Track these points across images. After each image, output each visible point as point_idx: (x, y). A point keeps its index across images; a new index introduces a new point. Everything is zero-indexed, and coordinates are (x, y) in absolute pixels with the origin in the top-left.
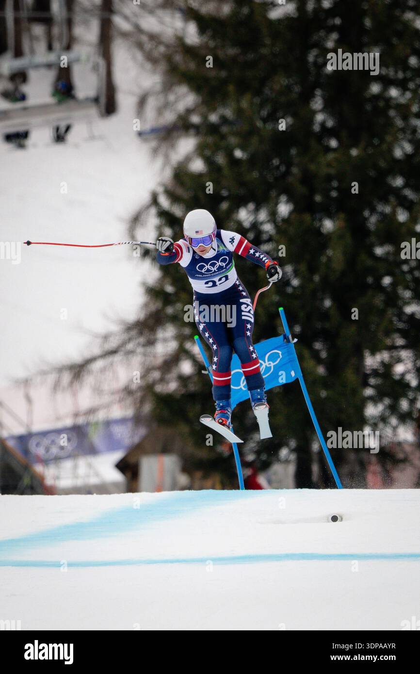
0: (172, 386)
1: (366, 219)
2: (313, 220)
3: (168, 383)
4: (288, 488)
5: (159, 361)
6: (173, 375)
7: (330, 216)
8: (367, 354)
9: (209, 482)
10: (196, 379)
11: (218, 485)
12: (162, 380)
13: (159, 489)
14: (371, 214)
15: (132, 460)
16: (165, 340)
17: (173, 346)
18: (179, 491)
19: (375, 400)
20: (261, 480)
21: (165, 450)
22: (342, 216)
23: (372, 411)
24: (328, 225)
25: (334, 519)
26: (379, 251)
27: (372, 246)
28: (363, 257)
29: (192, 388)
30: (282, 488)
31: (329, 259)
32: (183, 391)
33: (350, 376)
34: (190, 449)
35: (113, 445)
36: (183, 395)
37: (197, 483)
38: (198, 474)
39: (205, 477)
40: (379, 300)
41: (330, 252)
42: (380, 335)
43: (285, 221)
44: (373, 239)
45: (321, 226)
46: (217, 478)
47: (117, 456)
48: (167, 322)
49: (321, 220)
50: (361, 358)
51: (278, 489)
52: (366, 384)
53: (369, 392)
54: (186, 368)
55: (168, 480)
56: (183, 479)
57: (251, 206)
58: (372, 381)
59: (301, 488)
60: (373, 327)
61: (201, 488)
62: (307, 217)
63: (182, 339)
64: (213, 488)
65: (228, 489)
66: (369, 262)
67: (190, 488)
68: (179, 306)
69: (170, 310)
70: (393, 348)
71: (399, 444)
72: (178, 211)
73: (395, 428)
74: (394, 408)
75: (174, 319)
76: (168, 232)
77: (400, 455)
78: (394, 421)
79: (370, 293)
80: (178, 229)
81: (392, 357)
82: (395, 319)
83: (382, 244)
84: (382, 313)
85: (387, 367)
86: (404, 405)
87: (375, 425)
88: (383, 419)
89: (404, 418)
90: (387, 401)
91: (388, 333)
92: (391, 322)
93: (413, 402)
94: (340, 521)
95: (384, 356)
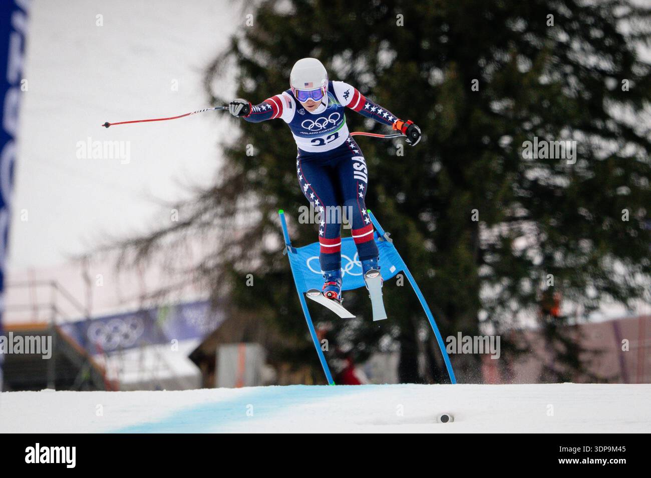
0: (255, 264)
1: (482, 69)
2: (420, 69)
3: (250, 260)
4: (390, 383)
5: (240, 234)
6: (256, 251)
7: (440, 66)
8: (483, 228)
9: (298, 376)
11: (309, 379)
12: (243, 257)
13: (240, 384)
14: (487, 64)
15: (208, 350)
16: (247, 210)
17: (256, 217)
18: (263, 387)
19: (492, 280)
21: (247, 339)
22: (453, 65)
23: (488, 293)
24: (437, 76)
25: (445, 419)
26: (497, 106)
27: (489, 100)
28: (478, 113)
29: (278, 266)
31: (439, 116)
32: (268, 270)
33: (463, 252)
34: (277, 337)
35: (185, 333)
36: (267, 275)
37: (284, 378)
38: (285, 367)
39: (293, 370)
40: (496, 164)
41: (439, 108)
42: (498, 204)
43: (387, 71)
44: (490, 92)
45: (429, 76)
46: (307, 371)
47: (191, 345)
48: (248, 189)
49: (428, 70)
50: (476, 231)
51: (378, 383)
52: (481, 262)
53: (485, 271)
54: (272, 242)
55: (250, 375)
56: (268, 373)
57: (347, 54)
58: (489, 258)
60: (490, 196)
61: (289, 383)
62: (412, 67)
63: (266, 209)
64: (303, 382)
65: (321, 384)
66: (485, 120)
67: (276, 383)
68: (263, 171)
69: (252, 175)
70: (512, 219)
71: (520, 332)
72: (262, 59)
73: (515, 313)
74: (513, 290)
75: (257, 185)
76: (250, 85)
77: (522, 345)
78: (514, 305)
79: (486, 154)
80: (261, 80)
81: (511, 230)
82: (515, 186)
83: (500, 98)
84: (500, 179)
85: (506, 242)
86: (526, 286)
87: (492, 310)
88: (502, 302)
89: (526, 301)
90: (506, 281)
91: (507, 202)
92: (511, 189)
93: (536, 282)
94: (451, 422)
95: (503, 229)
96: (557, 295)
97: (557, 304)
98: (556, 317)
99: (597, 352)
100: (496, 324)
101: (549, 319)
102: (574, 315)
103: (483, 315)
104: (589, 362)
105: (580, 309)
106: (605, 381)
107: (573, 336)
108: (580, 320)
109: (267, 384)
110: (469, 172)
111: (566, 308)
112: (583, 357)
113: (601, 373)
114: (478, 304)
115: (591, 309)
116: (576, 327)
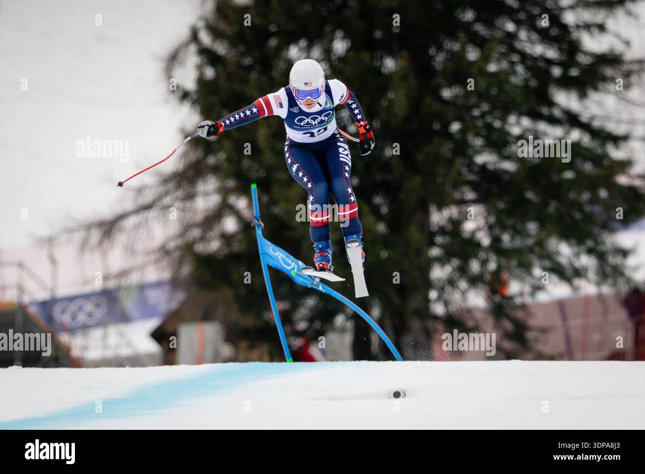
0: (214, 245)
1: (432, 58)
2: (373, 59)
3: (209, 241)
4: (344, 360)
5: (199, 217)
6: (215, 233)
7: (392, 54)
8: (433, 209)
9: (255, 353)
10: (240, 237)
11: (266, 356)
12: (203, 239)
13: (199, 361)
14: (438, 52)
15: (169, 328)
16: (206, 194)
17: (214, 200)
18: (222, 364)
19: (442, 261)
20: (314, 351)
21: (206, 317)
22: (405, 54)
23: (438, 273)
24: (389, 64)
25: (397, 395)
26: (447, 93)
27: (439, 88)
28: (429, 100)
29: (237, 247)
30: (337, 361)
31: (391, 102)
32: (226, 251)
33: (414, 234)
34: (235, 316)
35: (147, 312)
36: (226, 256)
37: (242, 355)
38: (243, 345)
39: (252, 347)
40: (446, 149)
41: (391, 95)
42: (448, 188)
43: (341, 59)
44: (439, 80)
45: (382, 65)
46: (264, 349)
47: (153, 324)
48: (208, 173)
49: (381, 59)
50: (427, 214)
51: (333, 361)
52: (432, 244)
53: (435, 252)
54: (230, 225)
55: (209, 352)
56: (227, 350)
57: (303, 43)
58: (439, 240)
59: (360, 360)
60: (439, 180)
61: (246, 360)
62: (366, 56)
63: (224, 192)
64: (261, 359)
65: (277, 362)
66: (436, 107)
67: (234, 360)
68: (222, 156)
69: (211, 160)
70: (462, 202)
71: (469, 311)
72: (221, 48)
73: (464, 293)
74: (463, 270)
75: (216, 170)
76: (210, 73)
77: (470, 323)
78: (463, 284)
79: (436, 140)
80: (221, 69)
81: (460, 213)
82: (464, 170)
83: (450, 86)
84: (450, 163)
85: (456, 224)
86: (475, 266)
87: (441, 290)
88: (451, 282)
89: (475, 281)
90: (455, 262)
91: (456, 186)
92: (460, 173)
93: (484, 263)
94: (403, 397)
95: (452, 211)
96: (505, 275)
97: (504, 284)
98: (504, 297)
99: (544, 330)
100: (446, 304)
101: (497, 299)
102: (521, 294)
103: (433, 294)
104: (537, 340)
105: (527, 289)
106: (552, 358)
107: (520, 314)
108: (528, 300)
109: (226, 361)
110: (420, 157)
111: (514, 287)
112: (530, 335)
113: (547, 350)
114: (428, 284)
115: (537, 288)
116: (523, 306)
